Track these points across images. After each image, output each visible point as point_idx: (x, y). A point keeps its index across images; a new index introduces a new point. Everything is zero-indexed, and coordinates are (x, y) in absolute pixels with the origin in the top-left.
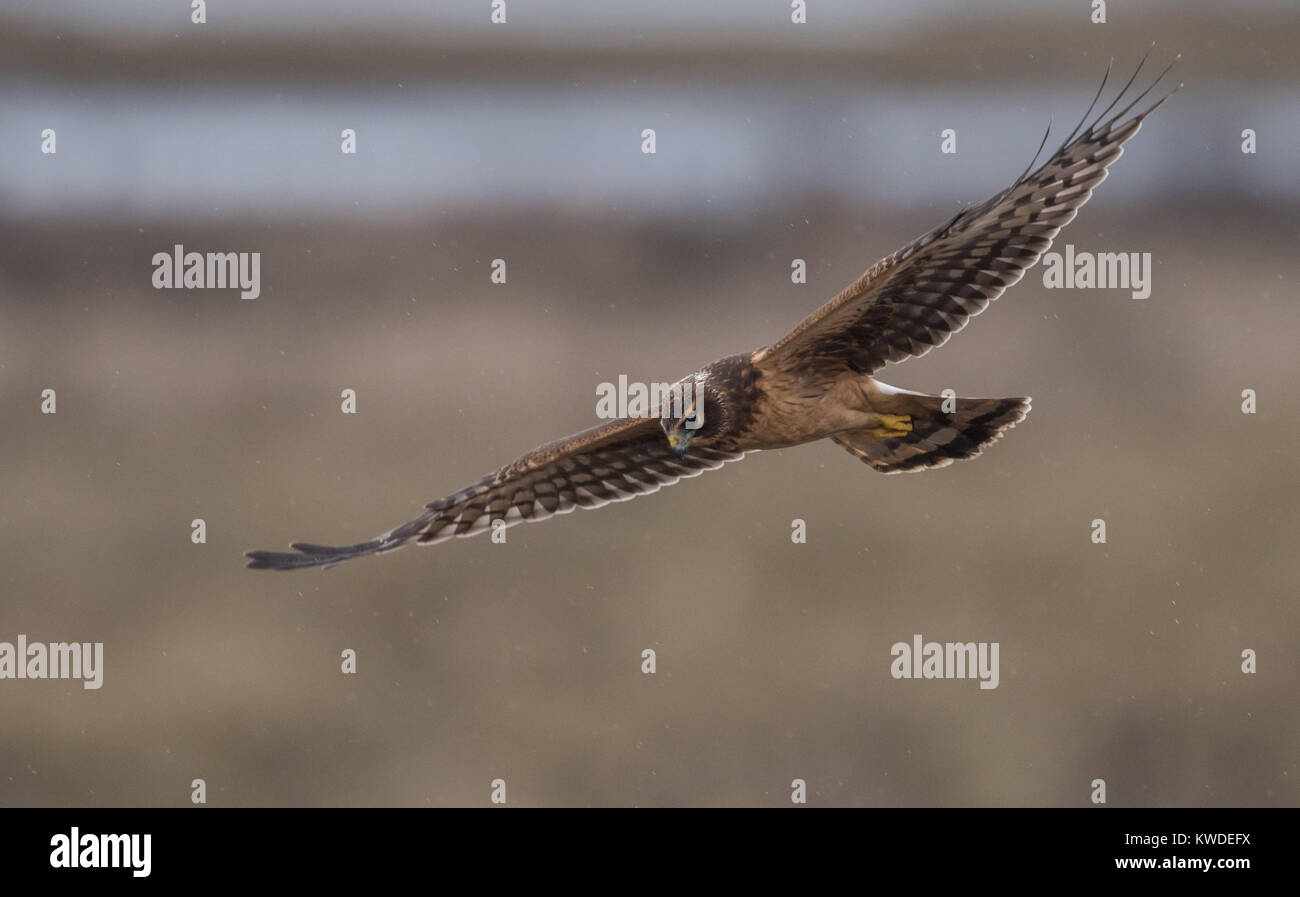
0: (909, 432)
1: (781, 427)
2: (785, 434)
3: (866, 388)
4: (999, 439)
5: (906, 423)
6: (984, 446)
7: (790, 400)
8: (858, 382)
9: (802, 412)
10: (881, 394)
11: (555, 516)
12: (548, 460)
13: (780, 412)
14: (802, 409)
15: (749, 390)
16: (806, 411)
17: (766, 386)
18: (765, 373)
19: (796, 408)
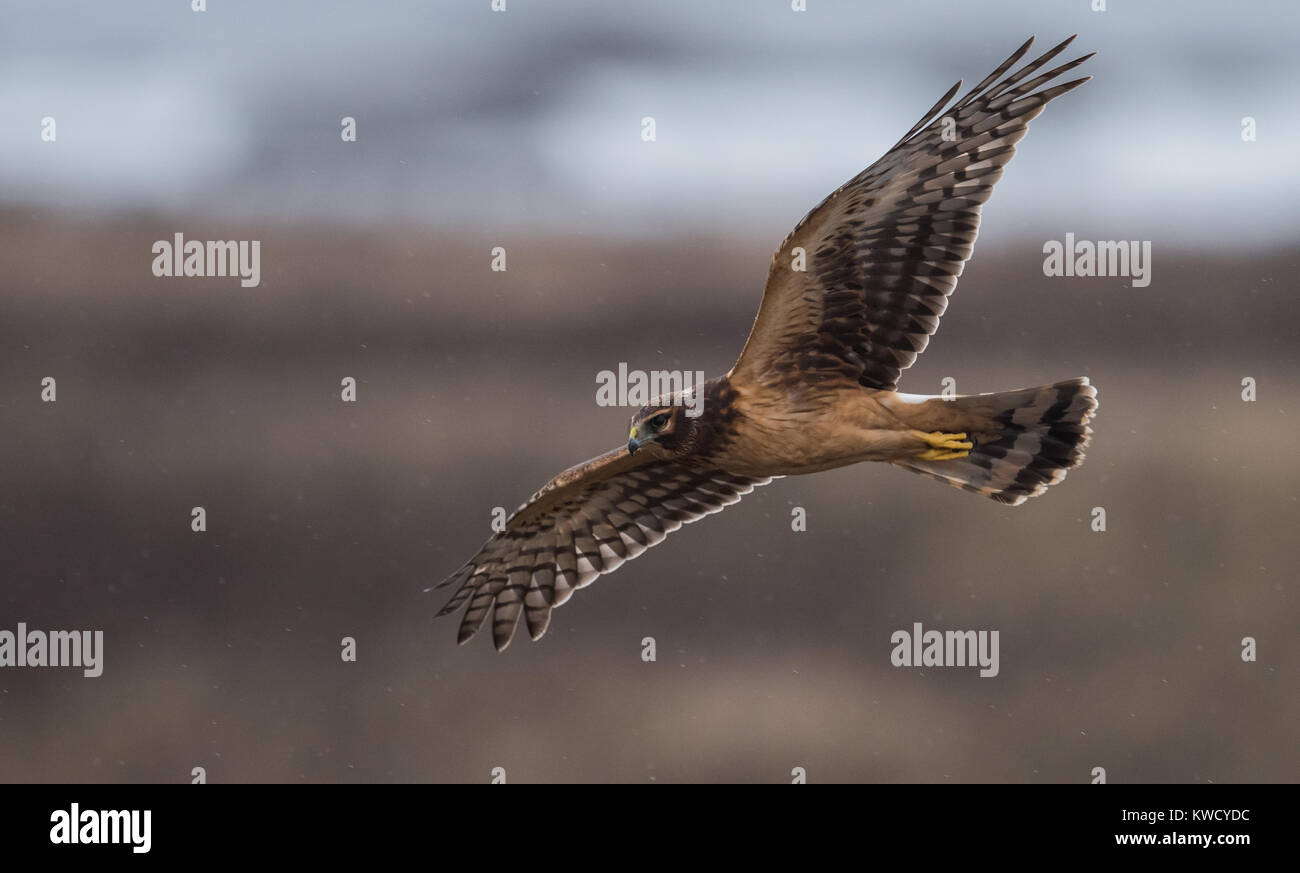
0: (970, 451)
1: (773, 446)
2: (782, 454)
3: (887, 402)
4: (1090, 435)
5: (962, 441)
6: (1080, 447)
7: (777, 416)
8: (875, 398)
9: (797, 429)
10: (905, 404)
11: (627, 562)
12: (573, 478)
13: (768, 430)
14: (797, 425)
15: (724, 412)
16: (802, 427)
17: (743, 406)
18: (744, 391)
19: (787, 424)
